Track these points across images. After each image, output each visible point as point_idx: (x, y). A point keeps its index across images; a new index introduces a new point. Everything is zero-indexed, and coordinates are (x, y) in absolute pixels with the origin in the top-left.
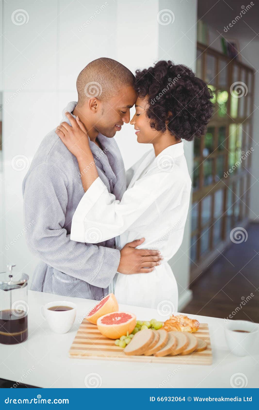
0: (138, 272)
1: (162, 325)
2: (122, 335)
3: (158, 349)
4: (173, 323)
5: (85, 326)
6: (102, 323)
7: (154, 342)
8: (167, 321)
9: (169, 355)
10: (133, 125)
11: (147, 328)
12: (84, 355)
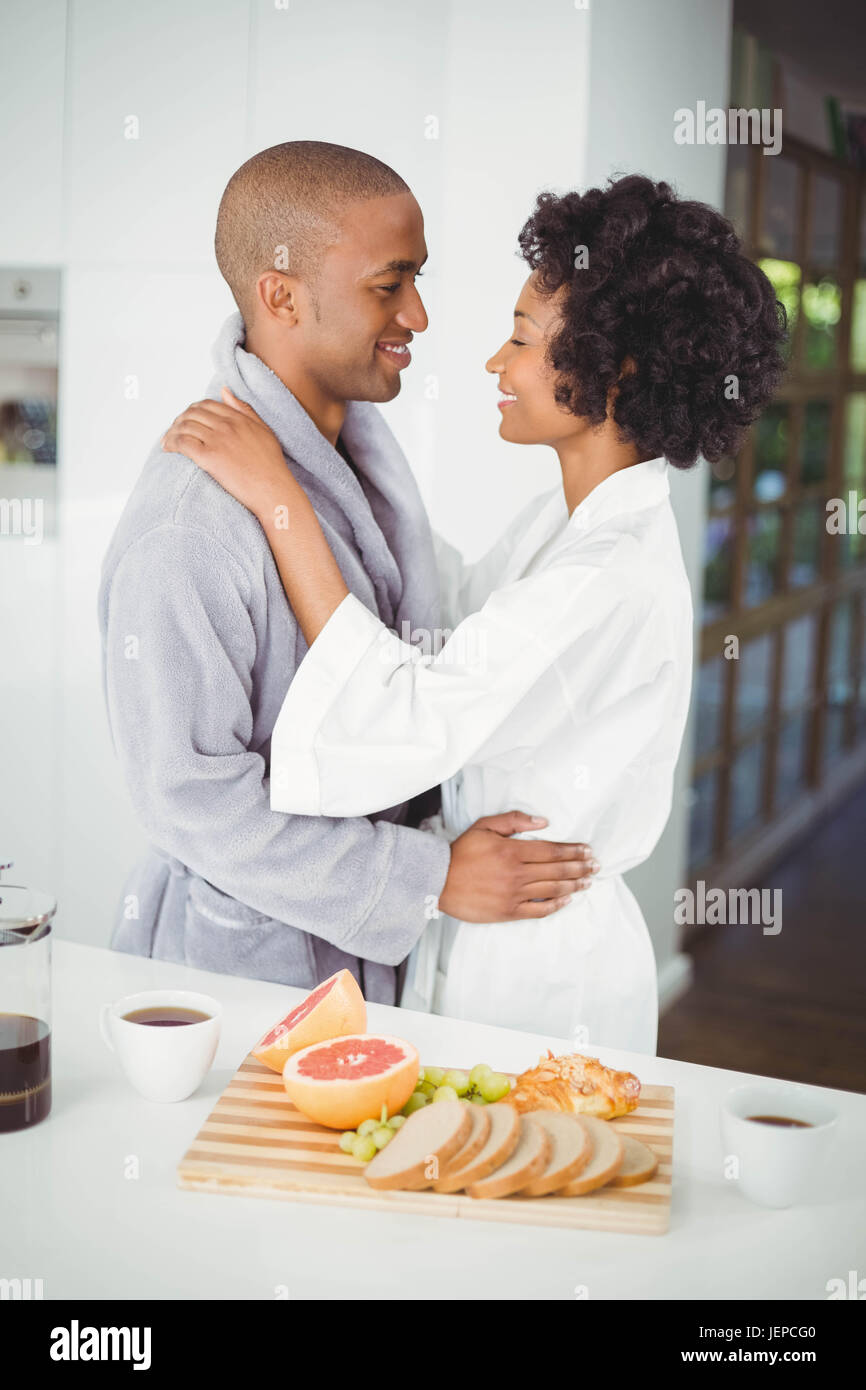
0: (511, 914)
1: (509, 1084)
2: (367, 1118)
3: (485, 1172)
4: (545, 1083)
5: (249, 1080)
6: (299, 1072)
7: (469, 1146)
8: (529, 1072)
9: (520, 1194)
10: (496, 378)
11: (454, 1096)
12: (225, 1182)
